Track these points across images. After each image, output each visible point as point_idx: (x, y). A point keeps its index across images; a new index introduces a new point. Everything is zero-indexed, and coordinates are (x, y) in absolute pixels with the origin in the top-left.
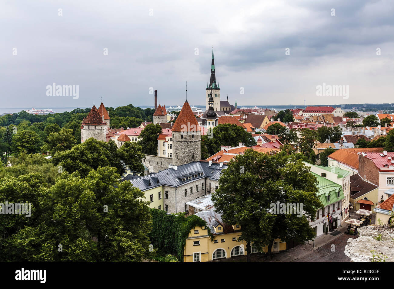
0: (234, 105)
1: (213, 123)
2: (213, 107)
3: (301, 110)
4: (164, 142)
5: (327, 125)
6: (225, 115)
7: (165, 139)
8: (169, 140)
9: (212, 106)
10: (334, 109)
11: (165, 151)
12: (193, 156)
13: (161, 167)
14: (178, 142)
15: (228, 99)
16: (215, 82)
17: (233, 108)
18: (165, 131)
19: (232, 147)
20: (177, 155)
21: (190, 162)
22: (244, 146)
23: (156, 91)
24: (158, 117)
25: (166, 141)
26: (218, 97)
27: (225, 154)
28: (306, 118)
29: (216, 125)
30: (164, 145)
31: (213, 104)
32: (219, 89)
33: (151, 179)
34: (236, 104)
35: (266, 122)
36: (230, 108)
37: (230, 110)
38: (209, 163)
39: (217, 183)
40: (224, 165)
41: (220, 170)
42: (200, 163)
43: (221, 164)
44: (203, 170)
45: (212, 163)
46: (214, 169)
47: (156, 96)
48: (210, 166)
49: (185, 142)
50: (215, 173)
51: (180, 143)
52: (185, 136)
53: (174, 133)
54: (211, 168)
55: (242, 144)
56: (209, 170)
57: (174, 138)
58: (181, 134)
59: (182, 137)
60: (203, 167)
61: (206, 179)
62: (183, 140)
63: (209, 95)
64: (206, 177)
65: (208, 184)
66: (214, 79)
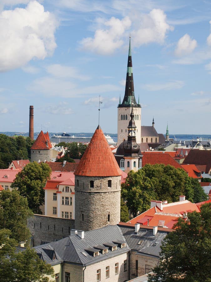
1: (135, 162)
2: (135, 137)
4: (55, 194)
6: (149, 150)
7: (58, 188)
8: (63, 190)
9: (133, 135)
11: (56, 208)
12: (109, 216)
13: (54, 234)
14: (85, 194)
15: (153, 123)
16: (133, 95)
17: (162, 138)
18: (54, 175)
19: (168, 203)
20: (83, 215)
21: (104, 226)
24: (39, 152)
25: (59, 191)
26: (138, 119)
27: (158, 213)
29: (139, 167)
30: (55, 199)
32: (139, 106)
33: (43, 252)
34: (167, 131)
36: (158, 138)
37: (158, 141)
38: (134, 228)
39: (149, 261)
40: (158, 231)
41: (151, 240)
42: (119, 228)
43: (156, 230)
44: (125, 240)
45: (140, 228)
46: (141, 238)
47: (31, 115)
48: (136, 233)
49: (96, 193)
50: (145, 244)
51: (87, 194)
52: (96, 183)
53: (78, 178)
54: (136, 237)
55: (184, 198)
56: (133, 240)
57: (78, 186)
58: (90, 179)
59: (92, 186)
60: (124, 235)
61: (129, 254)
62: (93, 190)
63: (122, 115)
64: (130, 250)
65: (134, 262)
66: (131, 88)
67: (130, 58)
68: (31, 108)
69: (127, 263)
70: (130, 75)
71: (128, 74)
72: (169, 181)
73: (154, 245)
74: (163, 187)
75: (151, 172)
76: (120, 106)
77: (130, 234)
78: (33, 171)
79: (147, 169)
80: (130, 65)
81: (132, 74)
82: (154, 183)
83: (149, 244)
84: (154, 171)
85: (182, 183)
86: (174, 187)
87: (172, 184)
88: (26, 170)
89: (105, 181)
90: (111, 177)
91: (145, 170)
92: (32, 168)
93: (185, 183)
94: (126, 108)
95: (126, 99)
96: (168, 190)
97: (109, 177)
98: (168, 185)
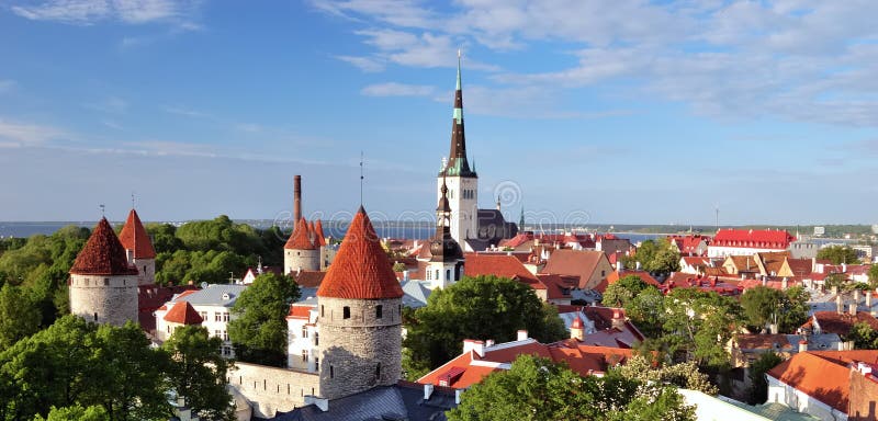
0: (518, 222)
1: (448, 271)
2: (449, 228)
3: (703, 238)
4: (305, 327)
5: (770, 283)
6: (489, 249)
7: (308, 319)
9: (447, 224)
10: (791, 238)
12: (378, 368)
13: (287, 400)
14: (336, 330)
15: (499, 204)
16: (464, 156)
17: (513, 230)
19: (497, 343)
20: (331, 368)
21: (370, 388)
22: (531, 341)
23: (298, 179)
24: (299, 253)
25: (311, 322)
26: (472, 198)
27: (475, 363)
28: (715, 263)
30: (305, 335)
31: (448, 218)
32: (474, 175)
34: (523, 217)
35: (603, 272)
36: (506, 230)
38: (422, 391)
42: (398, 390)
45: (435, 391)
46: (436, 408)
48: (426, 400)
49: (355, 328)
51: (339, 331)
52: (354, 310)
53: (324, 302)
57: (323, 316)
58: (344, 304)
59: (347, 315)
60: (405, 403)
62: (349, 324)
77: (415, 401)
89: (371, 307)
90: (382, 299)
97: (377, 299)
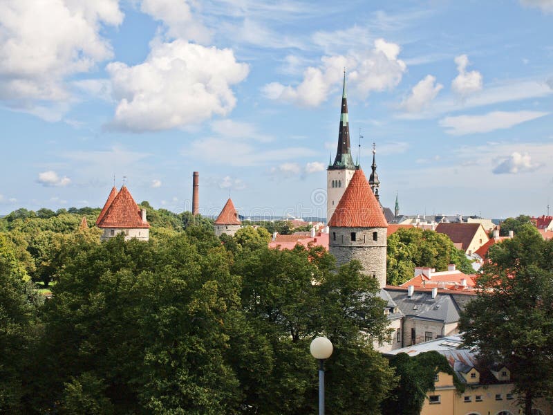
14: (345, 249)
19: (436, 271)
22: (458, 272)
35: (481, 240)
38: (407, 291)
39: (430, 327)
40: (438, 293)
41: (431, 303)
42: (386, 292)
43: (435, 292)
44: (395, 305)
45: (414, 291)
46: (418, 302)
47: (195, 185)
48: (410, 297)
49: (359, 247)
50: (423, 309)
51: (348, 249)
52: (359, 235)
53: (334, 230)
54: (411, 301)
55: (454, 267)
56: (406, 305)
57: (335, 239)
58: (352, 231)
59: (353, 238)
60: (394, 299)
61: (403, 320)
62: (355, 244)
63: (333, 181)
64: (404, 315)
65: (409, 331)
66: (346, 144)
67: (344, 101)
68: (195, 176)
69: (401, 332)
70: (344, 125)
71: (341, 123)
72: (431, 248)
73: (434, 309)
74: (423, 256)
75: (407, 237)
76: (330, 168)
77: (401, 298)
78: (248, 238)
79: (401, 233)
80: (344, 110)
81: (347, 123)
82: (411, 250)
83: (428, 308)
84: (411, 235)
85: (447, 252)
86: (436, 257)
87: (435, 253)
88: (238, 236)
89: (370, 233)
90: (377, 227)
91: (399, 234)
92: (247, 234)
93: (451, 253)
94: (340, 171)
95: (339, 158)
96: (428, 260)
97: (374, 227)
98: (430, 253)
